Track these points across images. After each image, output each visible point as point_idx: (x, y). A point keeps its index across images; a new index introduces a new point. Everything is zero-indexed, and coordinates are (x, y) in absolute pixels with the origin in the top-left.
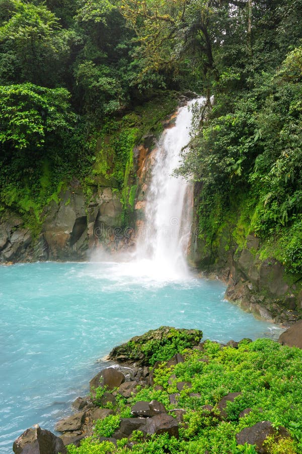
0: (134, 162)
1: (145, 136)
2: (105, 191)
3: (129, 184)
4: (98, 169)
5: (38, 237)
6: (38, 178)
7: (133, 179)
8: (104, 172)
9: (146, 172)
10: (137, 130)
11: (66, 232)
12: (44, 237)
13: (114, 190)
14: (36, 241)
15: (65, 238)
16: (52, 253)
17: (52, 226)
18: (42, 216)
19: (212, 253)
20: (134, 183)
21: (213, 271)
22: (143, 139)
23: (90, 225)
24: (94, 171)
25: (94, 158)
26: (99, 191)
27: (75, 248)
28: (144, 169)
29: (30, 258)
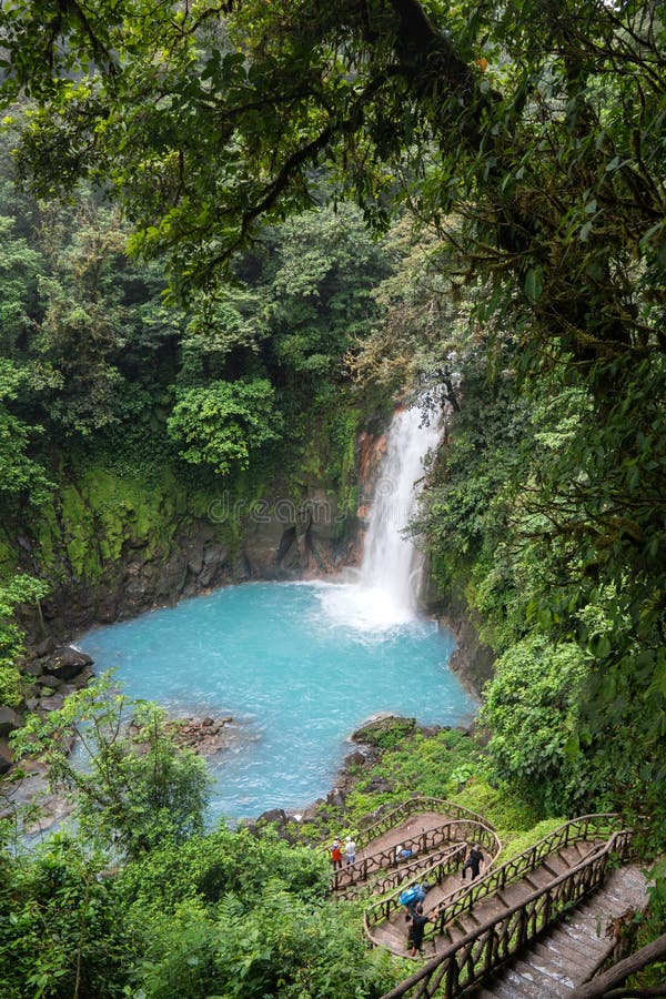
0: (355, 459)
1: (370, 419)
2: (317, 492)
3: (348, 483)
4: (309, 466)
5: (238, 554)
6: (233, 482)
7: (354, 480)
8: (316, 471)
9: (371, 468)
10: (358, 411)
11: (272, 549)
12: (244, 556)
13: (329, 492)
14: (235, 559)
15: (271, 556)
16: (255, 573)
17: (254, 541)
18: (241, 529)
19: (446, 597)
20: (355, 484)
21: (446, 615)
22: (366, 423)
23: (301, 539)
24: (303, 468)
25: (302, 450)
26: (310, 493)
27: (282, 567)
28: (368, 464)
29: (229, 580)
